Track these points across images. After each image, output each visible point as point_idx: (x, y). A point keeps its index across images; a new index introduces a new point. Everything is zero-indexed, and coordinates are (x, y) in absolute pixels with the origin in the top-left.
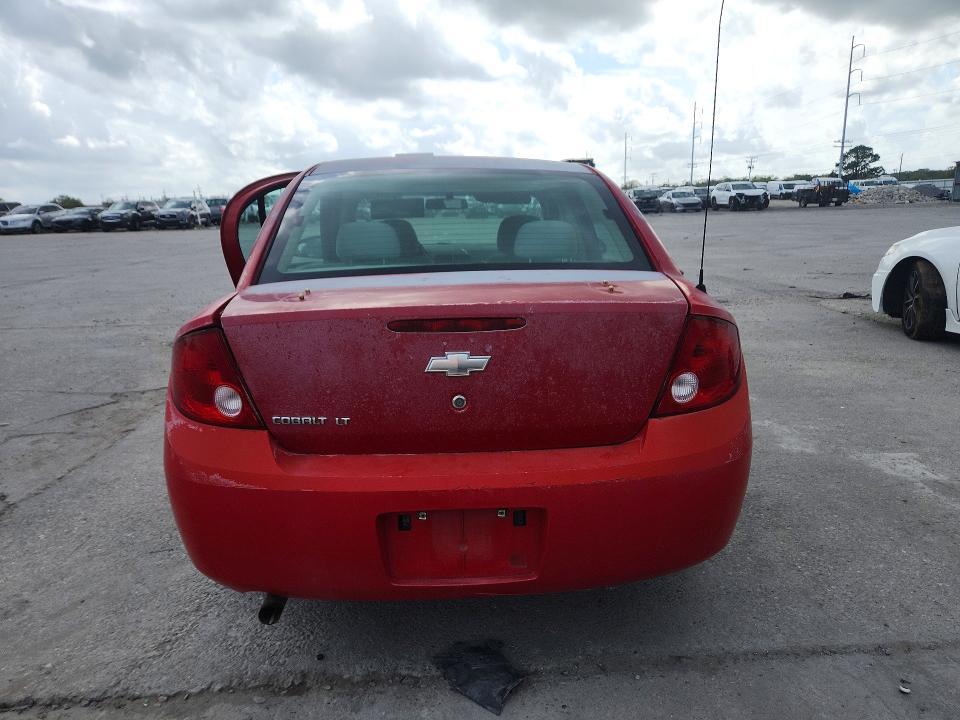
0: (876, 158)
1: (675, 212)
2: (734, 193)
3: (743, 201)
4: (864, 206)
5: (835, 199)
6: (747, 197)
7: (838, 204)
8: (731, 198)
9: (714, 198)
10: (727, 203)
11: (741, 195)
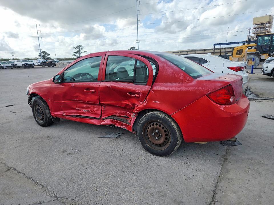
0: (49, 55)
1: (4, 69)
2: (23, 63)
3: (27, 65)
4: (58, 67)
5: (52, 65)
6: (28, 64)
7: (53, 66)
8: (23, 64)
9: (16, 64)
10: (22, 66)
11: (26, 64)
